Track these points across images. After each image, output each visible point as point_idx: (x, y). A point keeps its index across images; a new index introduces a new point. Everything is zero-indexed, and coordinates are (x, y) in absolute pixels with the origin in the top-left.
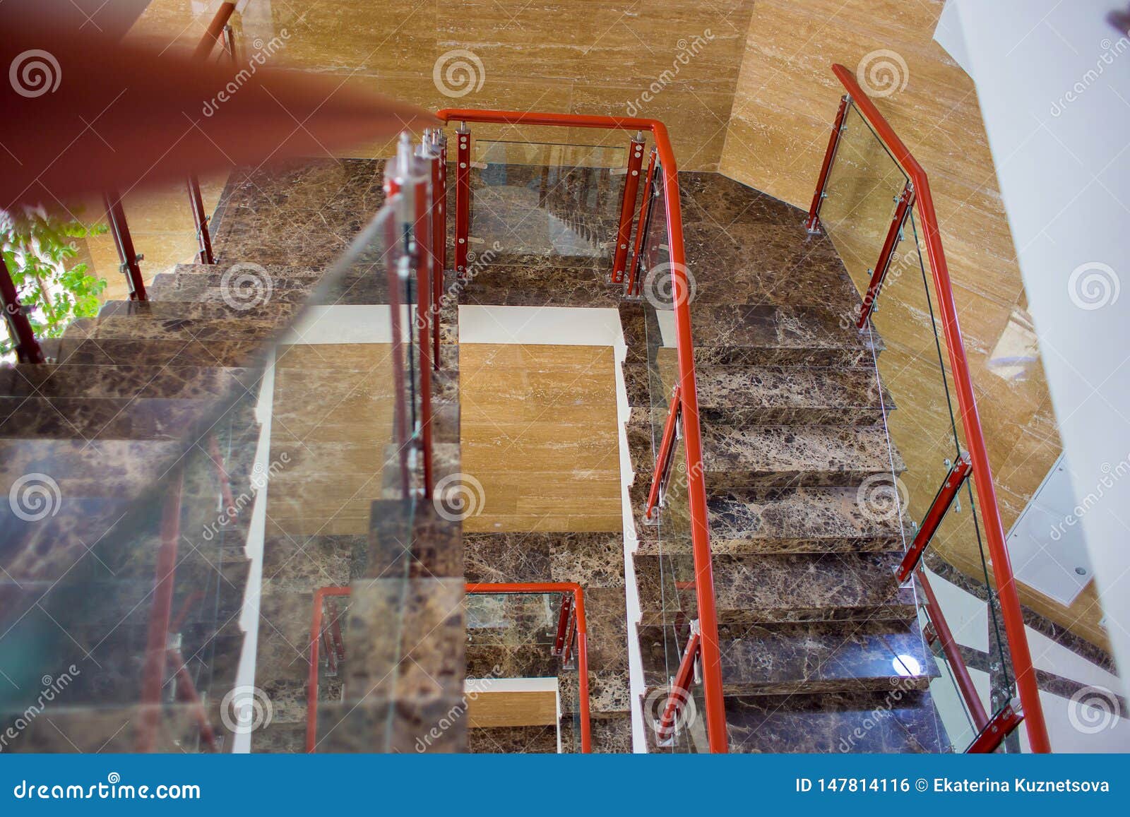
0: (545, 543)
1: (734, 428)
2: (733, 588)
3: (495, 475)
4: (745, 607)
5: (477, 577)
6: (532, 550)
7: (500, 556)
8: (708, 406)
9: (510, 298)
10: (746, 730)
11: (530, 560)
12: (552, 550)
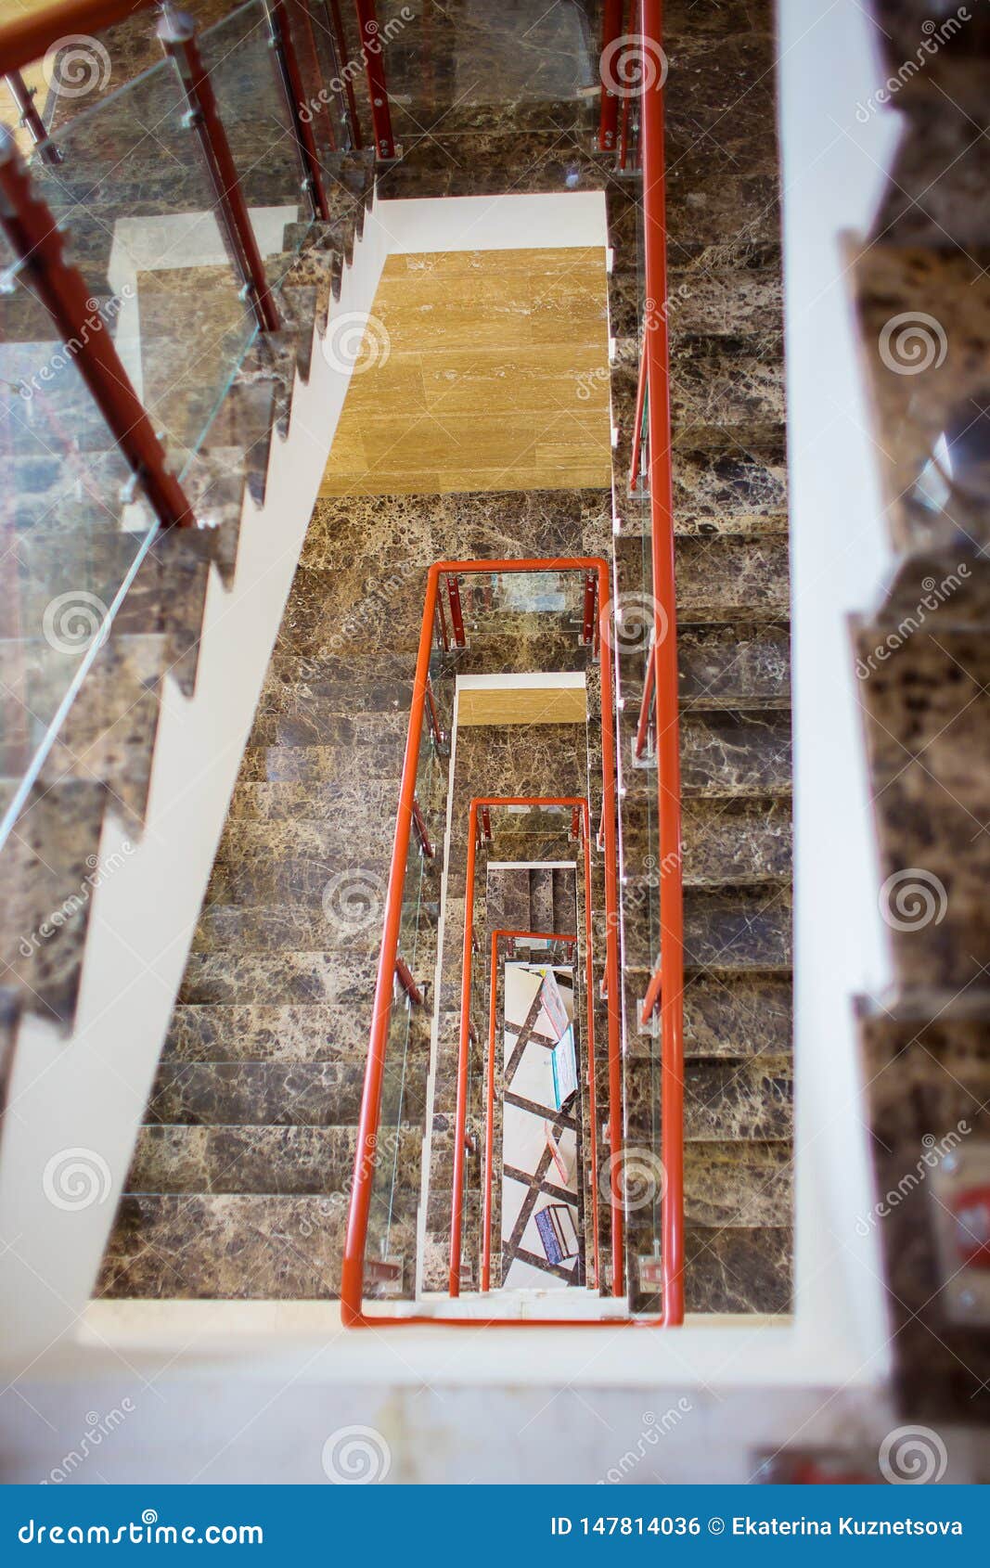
0: (576, 503)
1: (760, 361)
2: (741, 579)
3: (504, 417)
4: (753, 602)
5: (488, 548)
6: (559, 512)
7: (517, 522)
8: (721, 332)
9: (454, 185)
10: (745, 750)
11: (555, 526)
12: (585, 512)
